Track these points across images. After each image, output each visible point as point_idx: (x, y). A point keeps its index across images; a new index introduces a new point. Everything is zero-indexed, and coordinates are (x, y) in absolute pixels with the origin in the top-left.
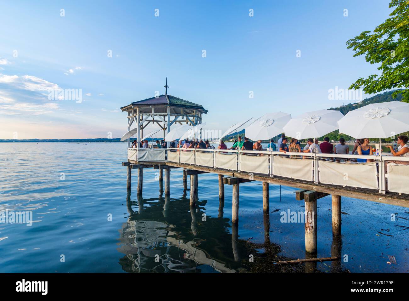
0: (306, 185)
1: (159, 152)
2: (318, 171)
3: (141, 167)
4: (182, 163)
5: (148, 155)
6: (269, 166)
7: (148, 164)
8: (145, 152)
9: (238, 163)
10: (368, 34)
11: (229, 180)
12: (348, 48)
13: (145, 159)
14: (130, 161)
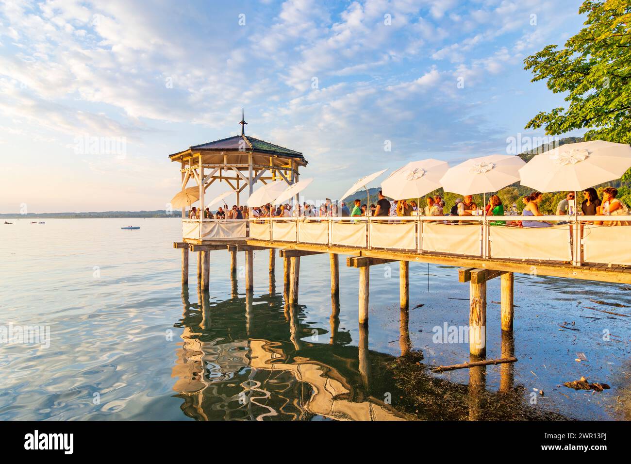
0: (472, 262)
1: (235, 224)
2: (489, 241)
3: (206, 248)
4: (276, 241)
5: (218, 229)
6: (417, 238)
7: (218, 244)
8: (213, 225)
9: (367, 236)
10: (554, 50)
11: (356, 262)
12: (526, 68)
13: (213, 236)
14: (186, 240)
